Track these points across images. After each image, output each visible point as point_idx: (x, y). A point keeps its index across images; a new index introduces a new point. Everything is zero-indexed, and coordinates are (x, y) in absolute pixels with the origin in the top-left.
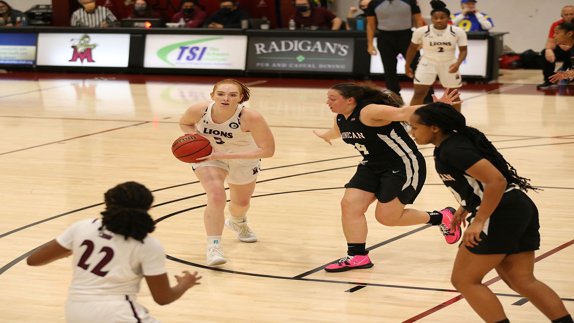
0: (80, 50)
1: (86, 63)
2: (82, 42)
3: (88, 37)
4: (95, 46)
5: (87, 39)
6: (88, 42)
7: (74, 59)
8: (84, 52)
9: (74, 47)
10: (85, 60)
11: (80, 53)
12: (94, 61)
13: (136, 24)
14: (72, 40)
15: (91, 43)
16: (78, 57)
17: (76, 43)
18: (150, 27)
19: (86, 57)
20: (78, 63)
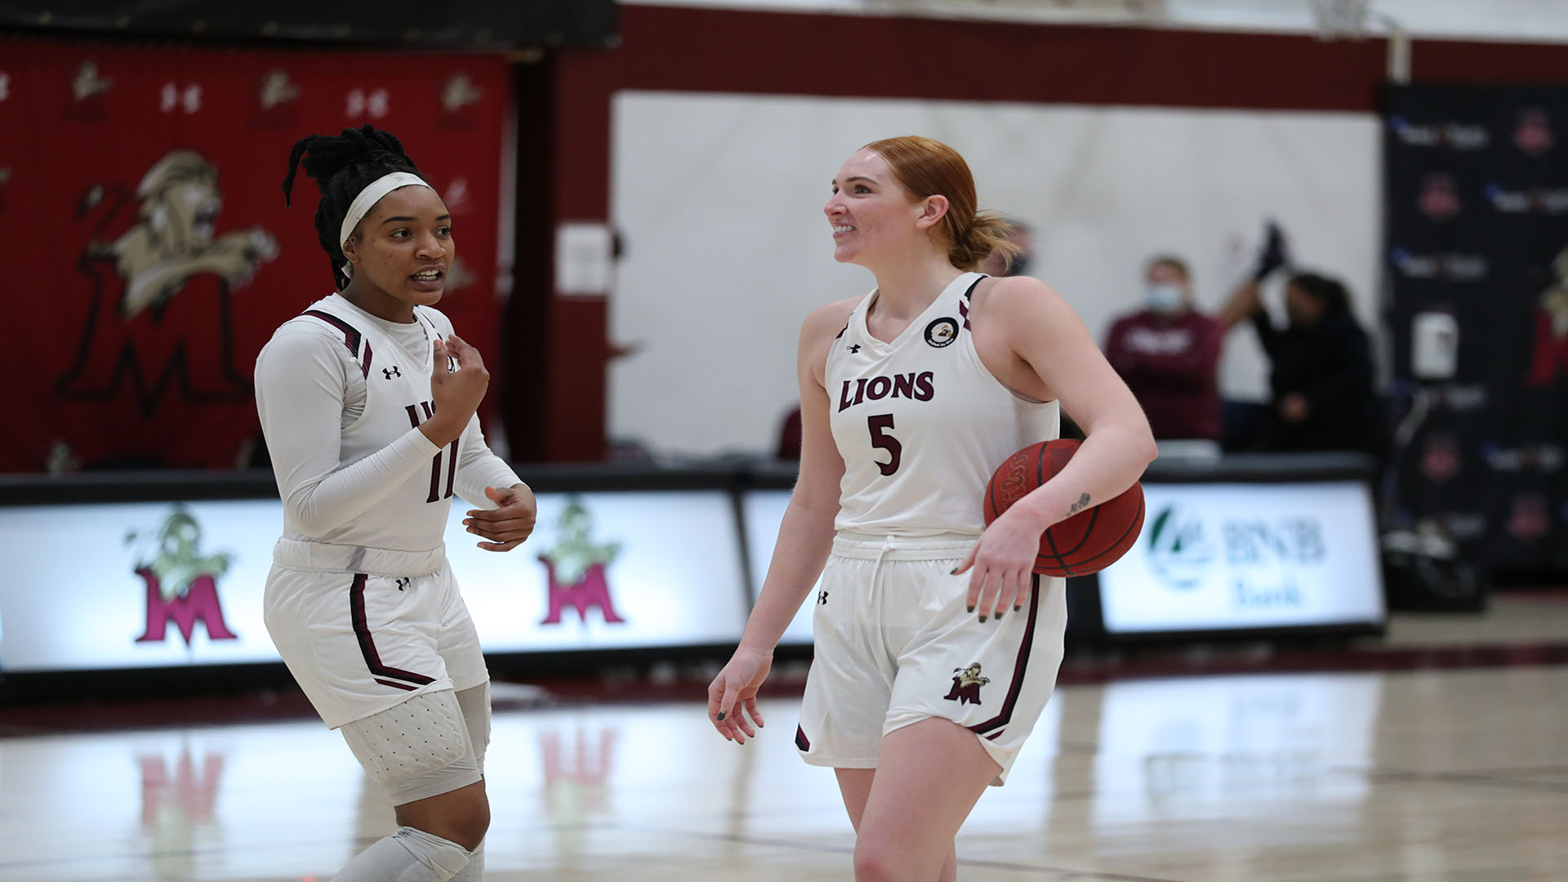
0: (173, 583)
1: (204, 650)
2: (173, 545)
4: (224, 562)
5: (187, 532)
6: (195, 543)
7: (153, 633)
8: (190, 592)
9: (145, 573)
10: (200, 633)
11: (173, 603)
14: (131, 537)
15: (210, 546)
16: (170, 617)
17: (149, 552)
19: (201, 617)
20: (171, 651)
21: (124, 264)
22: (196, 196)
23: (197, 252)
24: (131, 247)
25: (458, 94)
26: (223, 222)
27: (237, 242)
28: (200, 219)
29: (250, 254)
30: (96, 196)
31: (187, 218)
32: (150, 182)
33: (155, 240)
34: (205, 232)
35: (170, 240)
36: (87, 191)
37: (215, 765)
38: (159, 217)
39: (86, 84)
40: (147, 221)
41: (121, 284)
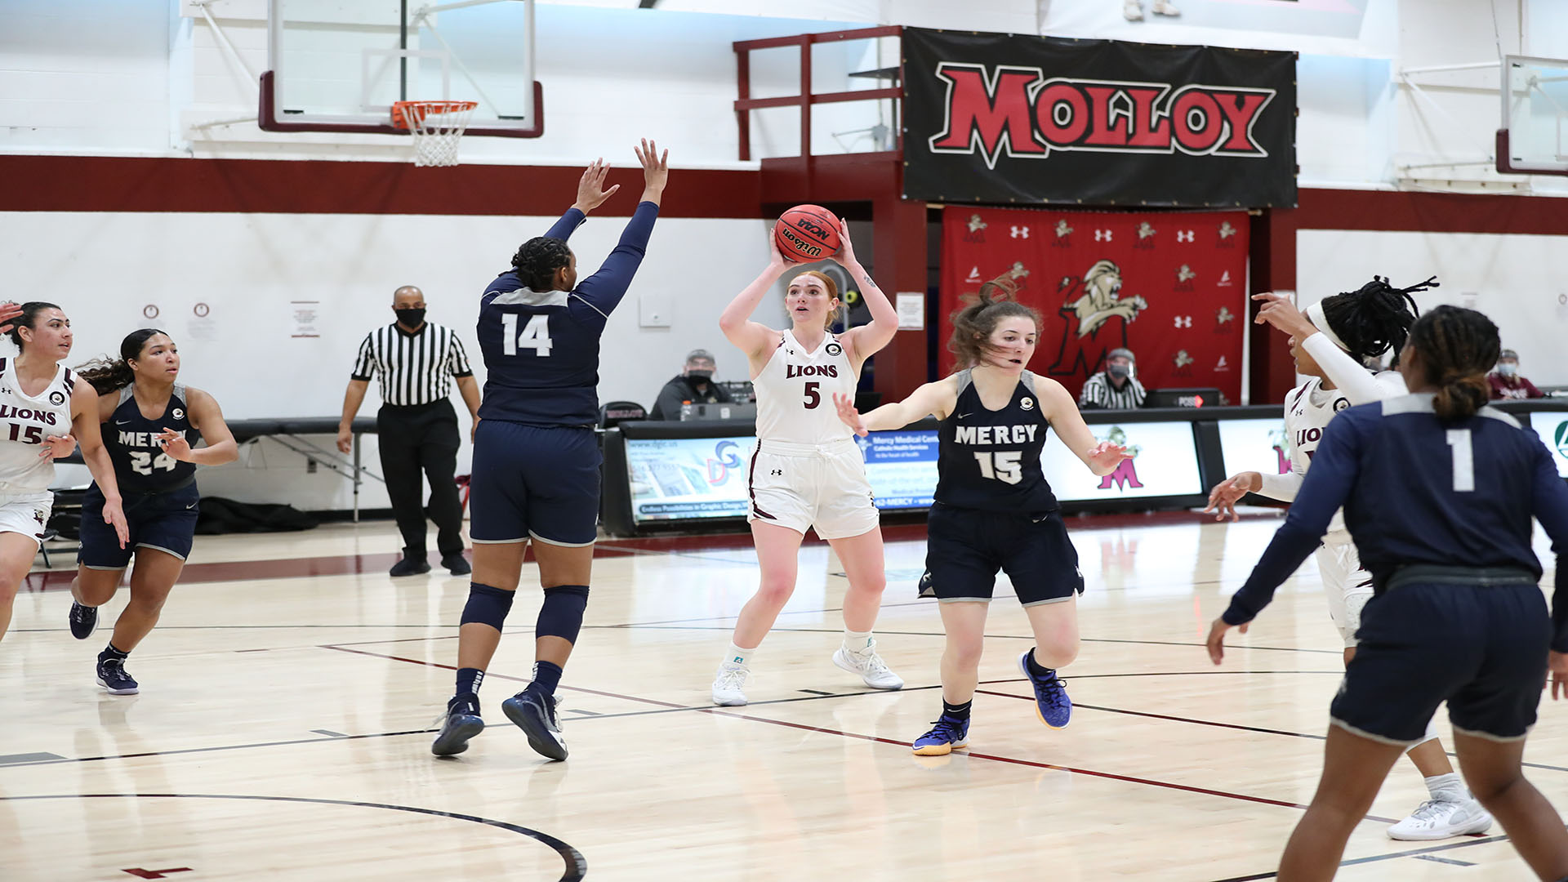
1: (1128, 492)
3: (1120, 431)
5: (1119, 437)
6: (1123, 442)
12: (1142, 485)
13: (1182, 400)
18: (1202, 405)
19: (1126, 477)
20: (1113, 492)
21: (1078, 314)
22: (1111, 281)
23: (1112, 306)
24: (1082, 305)
25: (1226, 231)
26: (1123, 293)
27: (1129, 301)
28: (1112, 291)
29: (1135, 307)
30: (1066, 281)
31: (1106, 291)
32: (1089, 276)
33: (1092, 301)
34: (1115, 296)
35: (1099, 302)
36: (1063, 279)
37: (1133, 544)
38: (1094, 291)
39: (1062, 230)
40: (1089, 292)
41: (1078, 321)
